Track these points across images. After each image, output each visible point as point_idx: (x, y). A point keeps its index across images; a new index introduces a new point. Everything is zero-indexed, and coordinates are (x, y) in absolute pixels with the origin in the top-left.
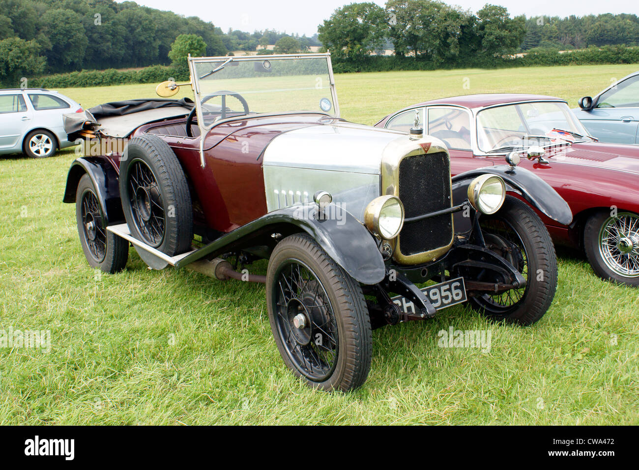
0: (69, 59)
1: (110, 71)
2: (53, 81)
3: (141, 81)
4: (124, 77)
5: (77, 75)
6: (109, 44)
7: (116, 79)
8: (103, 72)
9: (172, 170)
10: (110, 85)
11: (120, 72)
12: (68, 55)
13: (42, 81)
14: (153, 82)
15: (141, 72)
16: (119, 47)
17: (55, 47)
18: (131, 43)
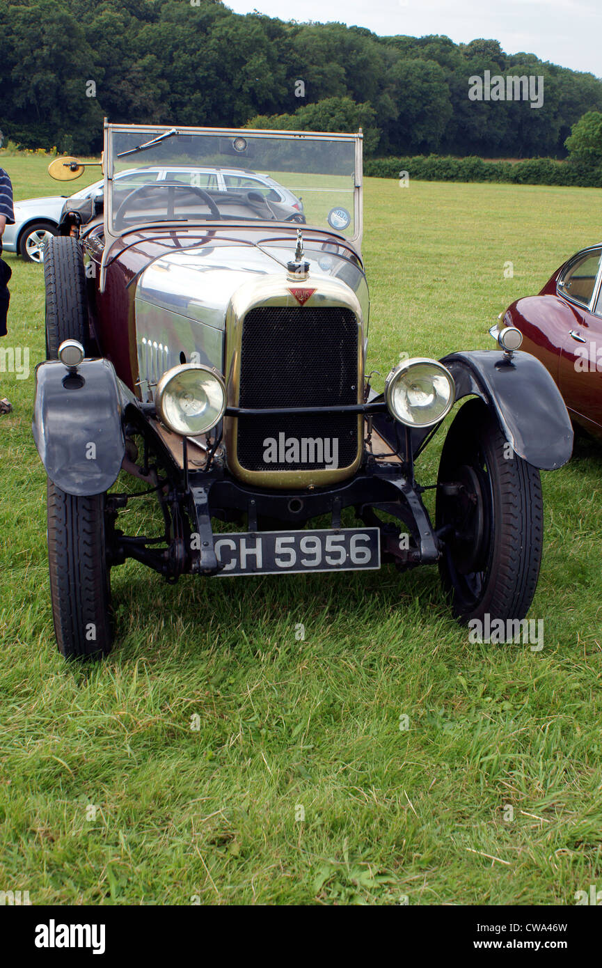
0: (420, 136)
1: (473, 160)
2: (386, 167)
3: (516, 180)
4: (491, 171)
5: (421, 161)
6: (484, 118)
7: (478, 173)
8: (461, 161)
9: (64, 291)
10: (467, 181)
11: (487, 162)
12: (419, 130)
13: (370, 165)
14: (535, 184)
15: (518, 165)
16: (498, 125)
17: (402, 116)
18: (518, 119)
